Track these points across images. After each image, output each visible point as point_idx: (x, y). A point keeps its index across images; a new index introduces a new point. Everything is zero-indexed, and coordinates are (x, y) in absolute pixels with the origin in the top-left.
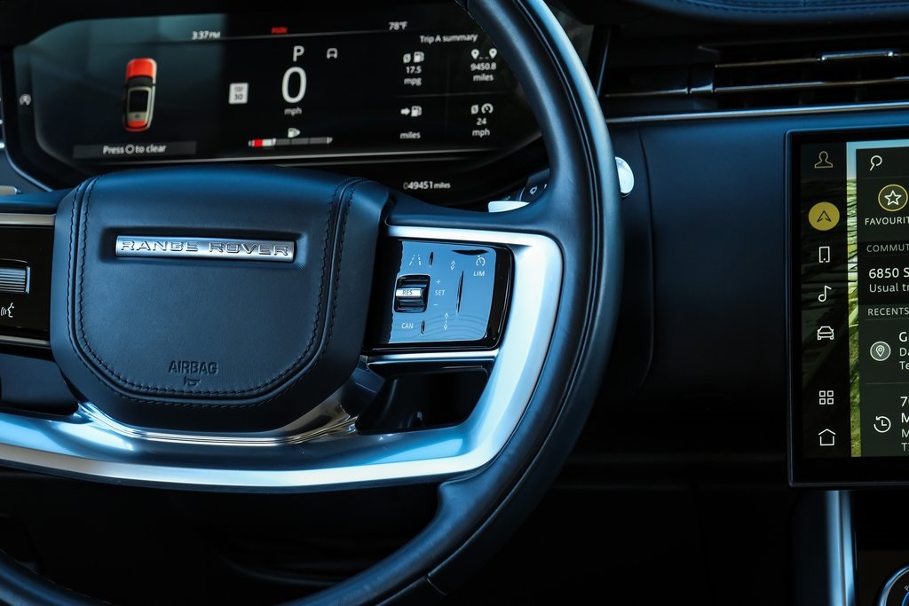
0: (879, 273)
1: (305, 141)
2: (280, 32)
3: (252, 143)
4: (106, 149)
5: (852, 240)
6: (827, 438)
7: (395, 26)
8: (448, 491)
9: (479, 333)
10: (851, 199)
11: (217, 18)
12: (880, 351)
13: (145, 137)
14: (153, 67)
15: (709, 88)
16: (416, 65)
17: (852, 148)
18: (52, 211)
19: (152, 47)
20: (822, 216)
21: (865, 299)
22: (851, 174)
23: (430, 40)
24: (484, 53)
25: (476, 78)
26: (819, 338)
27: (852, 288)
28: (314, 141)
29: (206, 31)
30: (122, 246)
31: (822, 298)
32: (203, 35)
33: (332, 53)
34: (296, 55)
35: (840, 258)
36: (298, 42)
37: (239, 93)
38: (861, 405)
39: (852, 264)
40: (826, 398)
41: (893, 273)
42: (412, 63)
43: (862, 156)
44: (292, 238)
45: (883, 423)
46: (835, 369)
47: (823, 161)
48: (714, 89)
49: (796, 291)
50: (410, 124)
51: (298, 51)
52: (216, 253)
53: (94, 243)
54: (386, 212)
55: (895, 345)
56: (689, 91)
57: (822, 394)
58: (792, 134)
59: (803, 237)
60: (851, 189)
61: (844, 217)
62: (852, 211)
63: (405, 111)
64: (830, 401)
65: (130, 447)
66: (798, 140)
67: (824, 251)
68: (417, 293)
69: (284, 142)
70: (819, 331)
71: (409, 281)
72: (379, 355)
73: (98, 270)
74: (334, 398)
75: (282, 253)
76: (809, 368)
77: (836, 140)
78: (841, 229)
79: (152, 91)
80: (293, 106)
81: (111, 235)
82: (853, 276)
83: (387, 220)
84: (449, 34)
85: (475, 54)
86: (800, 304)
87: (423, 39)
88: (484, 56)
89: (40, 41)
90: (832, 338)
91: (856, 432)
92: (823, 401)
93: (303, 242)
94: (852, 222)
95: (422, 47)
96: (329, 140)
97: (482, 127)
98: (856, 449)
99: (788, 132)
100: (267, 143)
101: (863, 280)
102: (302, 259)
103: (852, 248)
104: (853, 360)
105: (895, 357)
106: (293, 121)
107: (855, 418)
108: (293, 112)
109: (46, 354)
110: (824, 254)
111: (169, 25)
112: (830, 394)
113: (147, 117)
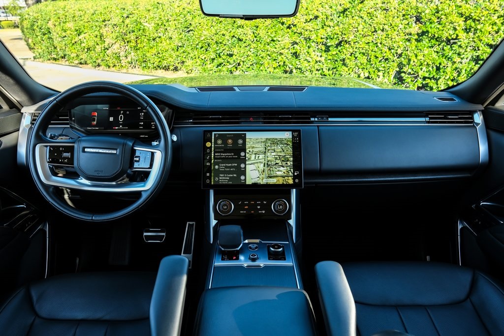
0: (217, 154)
1: (123, 128)
2: (119, 108)
3: (114, 128)
4: (88, 128)
5: (213, 148)
6: (208, 181)
7: (139, 108)
8: (143, 193)
9: (148, 166)
10: (213, 142)
11: (107, 105)
12: (217, 167)
13: (95, 126)
14: (96, 114)
16: (143, 115)
17: (213, 133)
18: (74, 143)
19: (96, 110)
20: (208, 144)
21: (215, 158)
22: (213, 138)
26: (207, 165)
27: (213, 157)
28: (125, 128)
29: (105, 107)
30: (86, 150)
32: (105, 108)
33: (128, 113)
35: (211, 151)
36: (122, 110)
37: (111, 119)
38: (214, 176)
39: (213, 152)
40: (208, 174)
41: (219, 154)
42: (141, 115)
43: (215, 134)
44: (116, 149)
45: (217, 179)
46: (209, 170)
47: (209, 135)
48: (192, 121)
49: (204, 157)
50: (141, 125)
51: (122, 112)
52: (103, 152)
53: (81, 150)
54: (133, 145)
55: (219, 166)
56: (188, 121)
58: (204, 130)
59: (205, 148)
60: (213, 140)
61: (212, 145)
62: (213, 144)
63: (140, 123)
65: (90, 184)
66: (205, 132)
68: (138, 159)
69: (119, 128)
70: (207, 163)
71: (137, 157)
72: (132, 169)
73: (82, 154)
74: (125, 175)
75: (114, 152)
76: (205, 170)
77: (211, 132)
78: (211, 147)
79: (96, 118)
80: (121, 121)
81: (84, 148)
82: (213, 154)
83: (133, 146)
86: (204, 159)
89: (76, 108)
90: (209, 165)
91: (212, 180)
93: (118, 150)
94: (213, 146)
95: (144, 112)
96: (127, 128)
97: (153, 127)
98: (212, 183)
100: (116, 128)
101: (214, 155)
102: (118, 153)
103: (213, 150)
104: (212, 168)
105: (219, 168)
106: (121, 124)
107: (212, 178)
109: (73, 167)
110: (208, 151)
111: (99, 106)
113: (95, 123)
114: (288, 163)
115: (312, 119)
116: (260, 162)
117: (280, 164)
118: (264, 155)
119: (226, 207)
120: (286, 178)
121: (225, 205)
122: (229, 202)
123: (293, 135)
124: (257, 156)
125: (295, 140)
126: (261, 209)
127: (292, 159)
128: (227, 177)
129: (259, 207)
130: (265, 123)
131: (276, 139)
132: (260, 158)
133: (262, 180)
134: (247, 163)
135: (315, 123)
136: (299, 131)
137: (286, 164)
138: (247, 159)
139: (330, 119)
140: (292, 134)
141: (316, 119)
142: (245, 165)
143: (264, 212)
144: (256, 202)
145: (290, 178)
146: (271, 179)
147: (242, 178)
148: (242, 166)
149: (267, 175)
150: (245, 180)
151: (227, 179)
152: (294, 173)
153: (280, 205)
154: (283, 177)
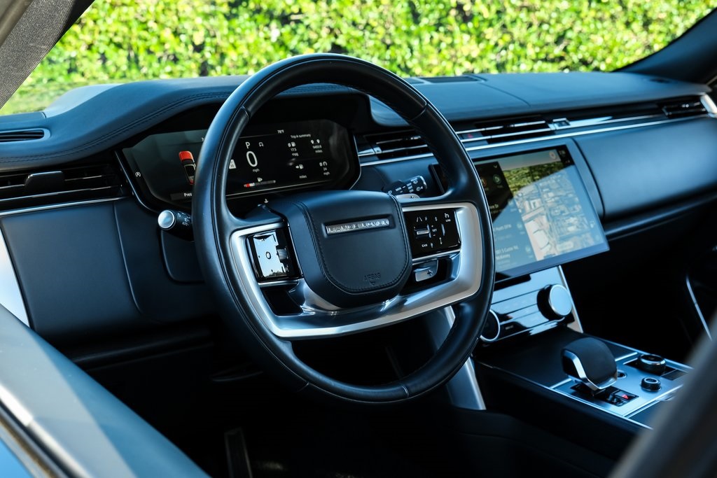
1: (265, 183)
3: (246, 186)
4: (185, 194)
7: (280, 132)
14: (190, 156)
16: (294, 147)
23: (295, 137)
24: (315, 141)
25: (317, 151)
28: (269, 182)
33: (262, 144)
34: (247, 146)
36: (247, 140)
42: (292, 147)
51: (248, 144)
63: (297, 167)
69: (258, 184)
79: (196, 166)
80: (255, 168)
84: (301, 134)
85: (312, 142)
87: (292, 137)
88: (316, 143)
95: (294, 140)
96: (274, 181)
97: (326, 171)
100: (252, 185)
106: (258, 175)
108: (257, 170)
111: (190, 135)
114: (576, 207)
116: (540, 214)
117: (567, 213)
118: (539, 200)
120: (583, 236)
123: (561, 156)
124: (532, 202)
127: (577, 199)
128: (505, 253)
131: (542, 166)
132: (537, 205)
133: (555, 247)
134: (524, 218)
137: (574, 210)
138: (520, 211)
140: (559, 154)
141: (557, 127)
142: (523, 223)
145: (588, 235)
146: (566, 243)
147: (528, 250)
148: (520, 226)
149: (558, 237)
150: (532, 252)
151: (507, 259)
152: (589, 226)
154: (579, 235)
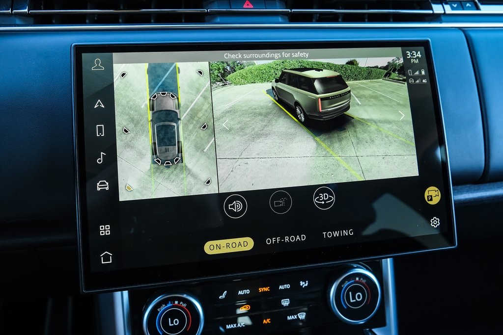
6: (106, 258)
15: (26, 10)
17: (117, 58)
26: (99, 189)
31: (100, 161)
40: (105, 230)
48: (28, 11)
49: (82, 157)
56: (12, 11)
57: (102, 228)
58: (75, 46)
64: (108, 233)
66: (80, 50)
67: (100, 128)
70: (98, 184)
77: (106, 52)
86: (84, 165)
90: (107, 188)
92: (102, 233)
99: (73, 44)
110: (100, 130)
112: (107, 227)
115: (437, 9)
119: (176, 322)
121: (172, 314)
122: (180, 300)
125: (415, 78)
126: (292, 310)
129: (285, 303)
130: (293, 18)
135: (443, 18)
136: (425, 45)
139: (485, 9)
141: (448, 9)
143: (302, 316)
144: (274, 288)
153: (354, 290)
